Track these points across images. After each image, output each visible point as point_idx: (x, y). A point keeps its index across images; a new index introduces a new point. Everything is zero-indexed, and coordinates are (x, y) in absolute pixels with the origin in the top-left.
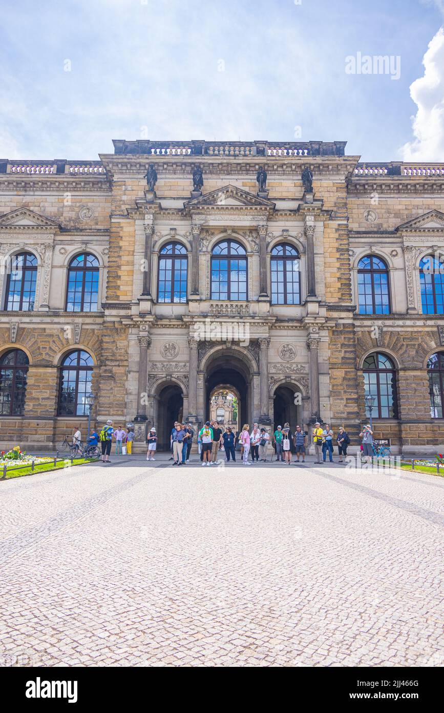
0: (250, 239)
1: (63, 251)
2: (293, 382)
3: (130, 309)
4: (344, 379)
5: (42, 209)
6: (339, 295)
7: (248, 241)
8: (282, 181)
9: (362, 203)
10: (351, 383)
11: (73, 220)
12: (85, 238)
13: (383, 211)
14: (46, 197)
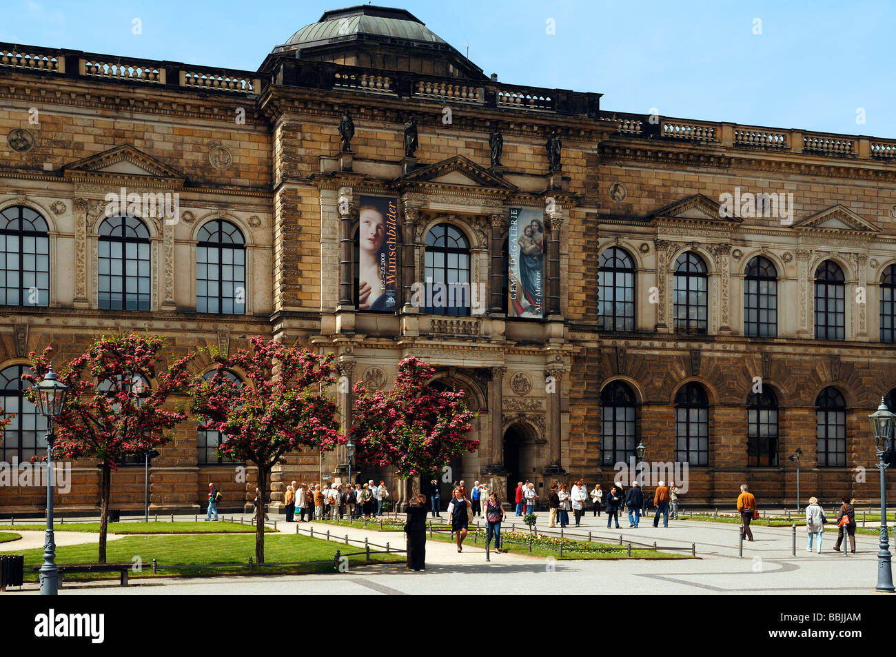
0: (477, 228)
1: (188, 216)
2: (527, 421)
3: (320, 320)
4: (586, 418)
5: (148, 143)
6: (583, 310)
7: (474, 230)
8: (518, 145)
9: (608, 172)
10: (593, 423)
11: (200, 167)
12: (223, 198)
13: (635, 186)
14: (152, 124)
